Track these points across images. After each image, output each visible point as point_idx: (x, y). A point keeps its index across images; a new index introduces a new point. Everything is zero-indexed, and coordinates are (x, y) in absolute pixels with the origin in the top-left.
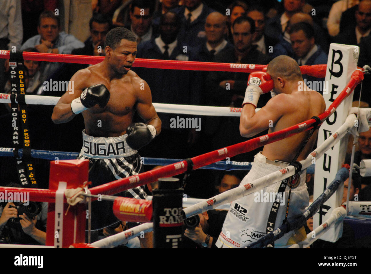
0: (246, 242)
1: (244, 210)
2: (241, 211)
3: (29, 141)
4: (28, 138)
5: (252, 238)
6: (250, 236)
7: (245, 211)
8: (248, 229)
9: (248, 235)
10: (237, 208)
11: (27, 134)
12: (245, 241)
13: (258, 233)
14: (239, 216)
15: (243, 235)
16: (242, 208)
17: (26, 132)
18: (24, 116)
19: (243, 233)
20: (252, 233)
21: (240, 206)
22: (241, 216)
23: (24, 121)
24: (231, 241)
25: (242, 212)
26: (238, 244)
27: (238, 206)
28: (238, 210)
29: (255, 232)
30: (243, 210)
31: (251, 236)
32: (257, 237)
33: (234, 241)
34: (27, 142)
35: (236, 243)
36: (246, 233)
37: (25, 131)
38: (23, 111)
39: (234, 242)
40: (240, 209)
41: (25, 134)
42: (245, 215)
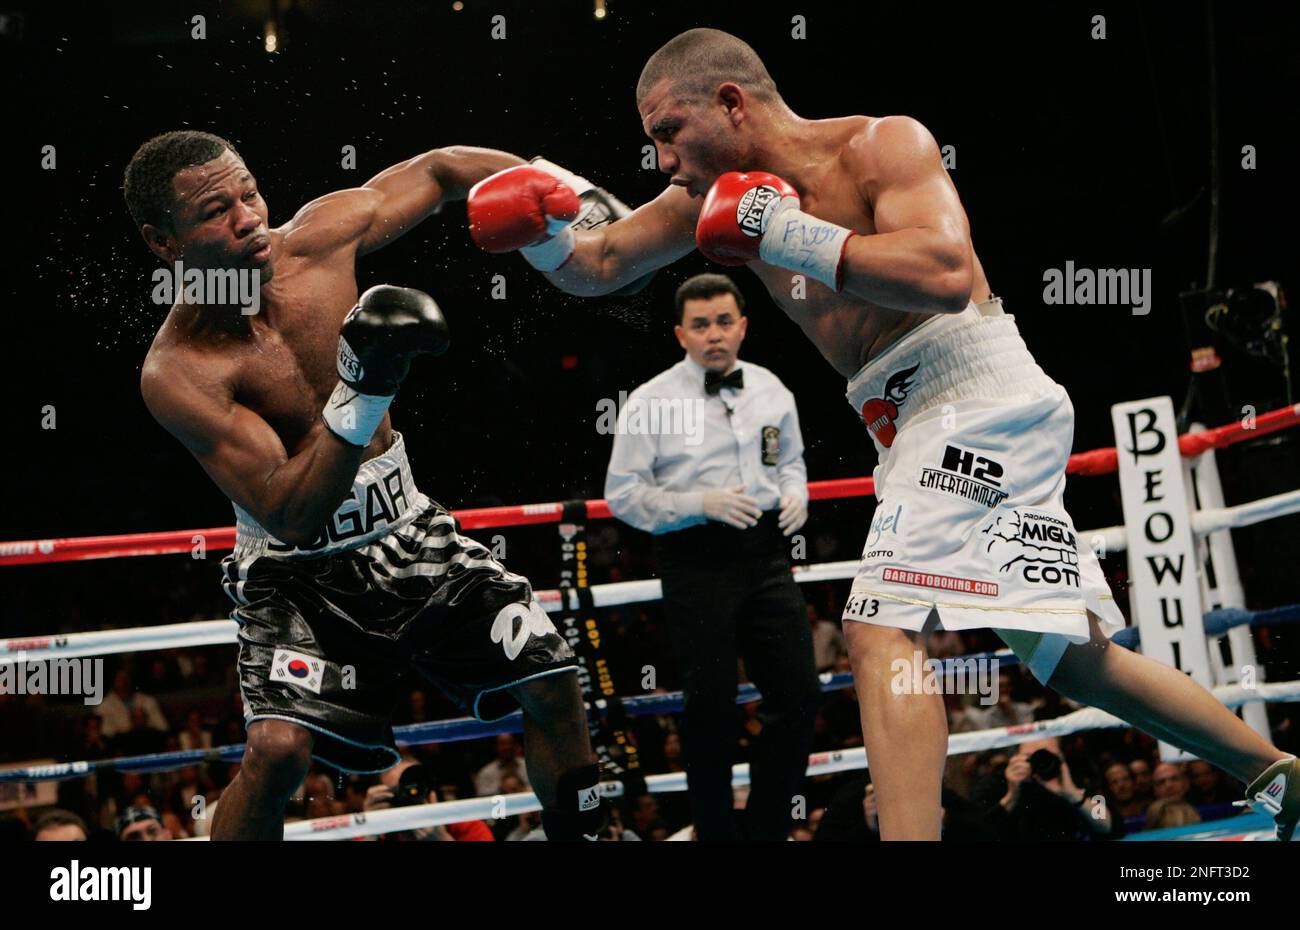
0: (1012, 565)
1: (989, 466)
2: (979, 473)
3: (610, 684)
4: (608, 677)
5: (1025, 545)
6: (1015, 539)
7: (996, 469)
8: (1000, 518)
9: (1008, 541)
10: (960, 465)
11: (605, 670)
12: (1009, 565)
13: (1037, 522)
14: (976, 490)
15: (990, 545)
16: (981, 460)
17: (603, 666)
18: (594, 635)
19: (990, 537)
20: (1018, 526)
21: (969, 456)
22: (986, 489)
23: (596, 644)
24: (961, 583)
25: (985, 475)
26: (988, 584)
27: (962, 457)
28: (966, 470)
29: (1027, 520)
30: (985, 467)
31: (1019, 537)
32: (1036, 536)
33: (974, 579)
34: (607, 686)
35: (982, 583)
36: (1000, 535)
37: (600, 663)
38: (591, 624)
39: (973, 583)
40: (975, 465)
41: (601, 671)
42: (998, 485)
